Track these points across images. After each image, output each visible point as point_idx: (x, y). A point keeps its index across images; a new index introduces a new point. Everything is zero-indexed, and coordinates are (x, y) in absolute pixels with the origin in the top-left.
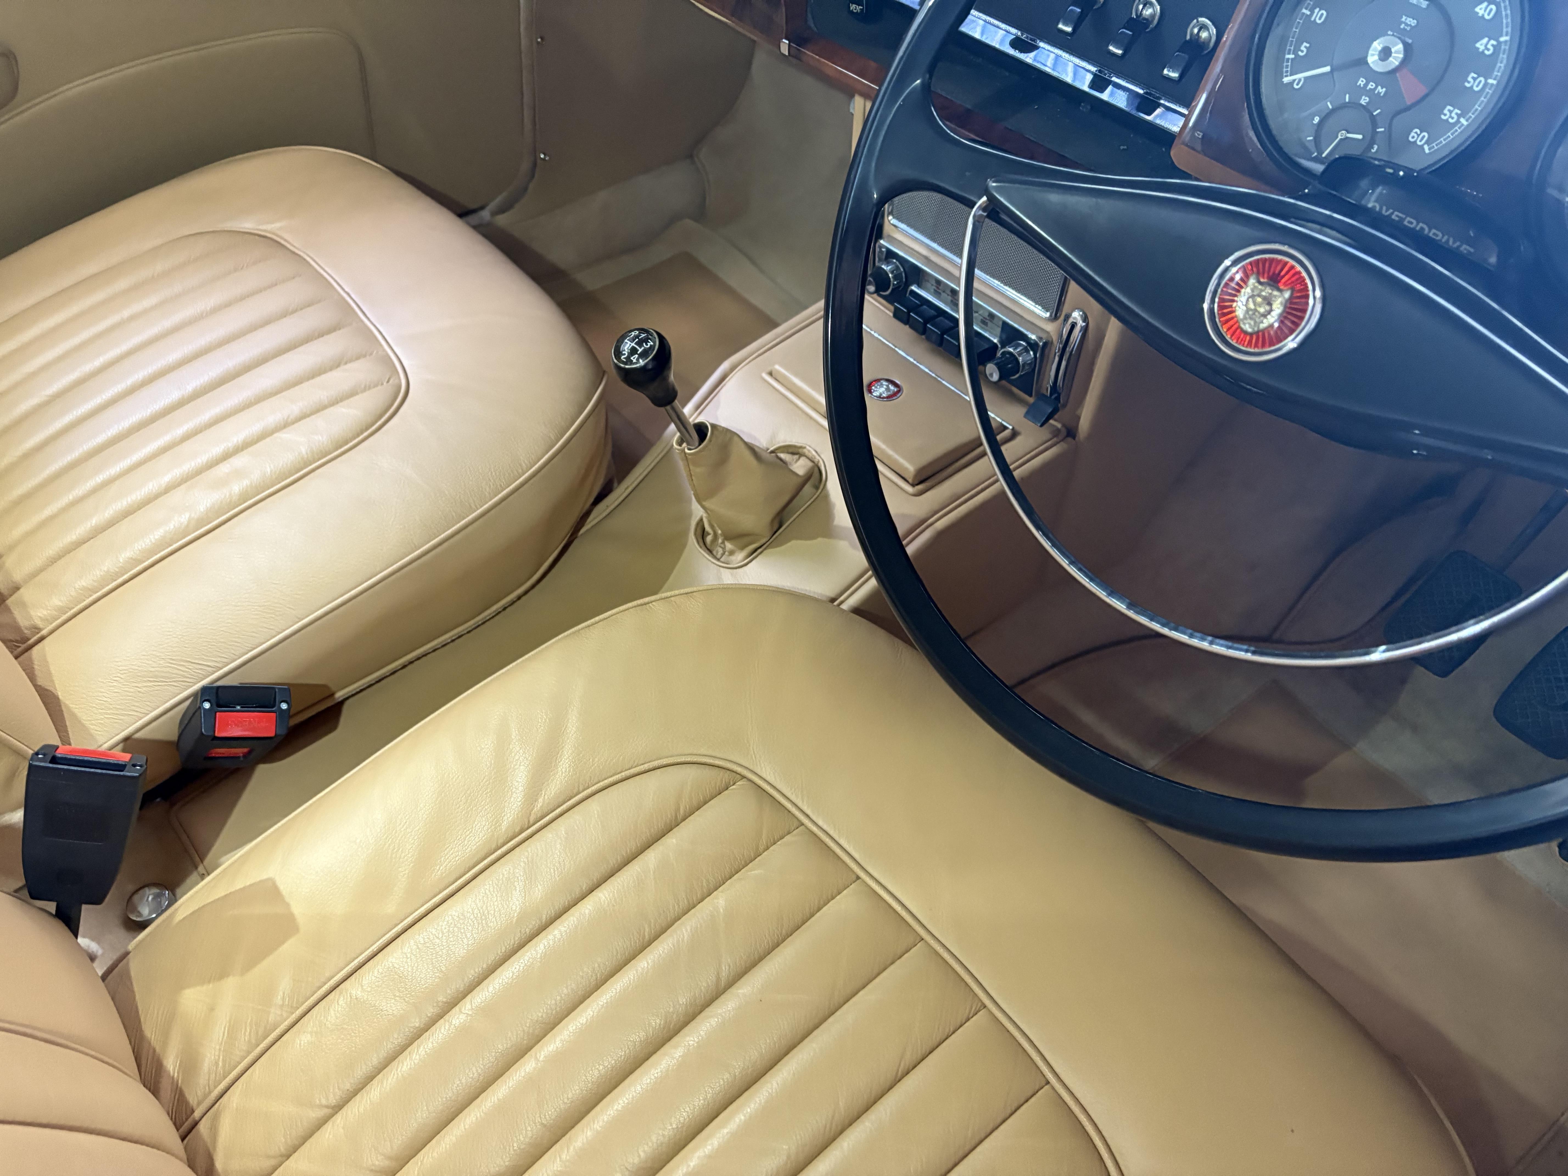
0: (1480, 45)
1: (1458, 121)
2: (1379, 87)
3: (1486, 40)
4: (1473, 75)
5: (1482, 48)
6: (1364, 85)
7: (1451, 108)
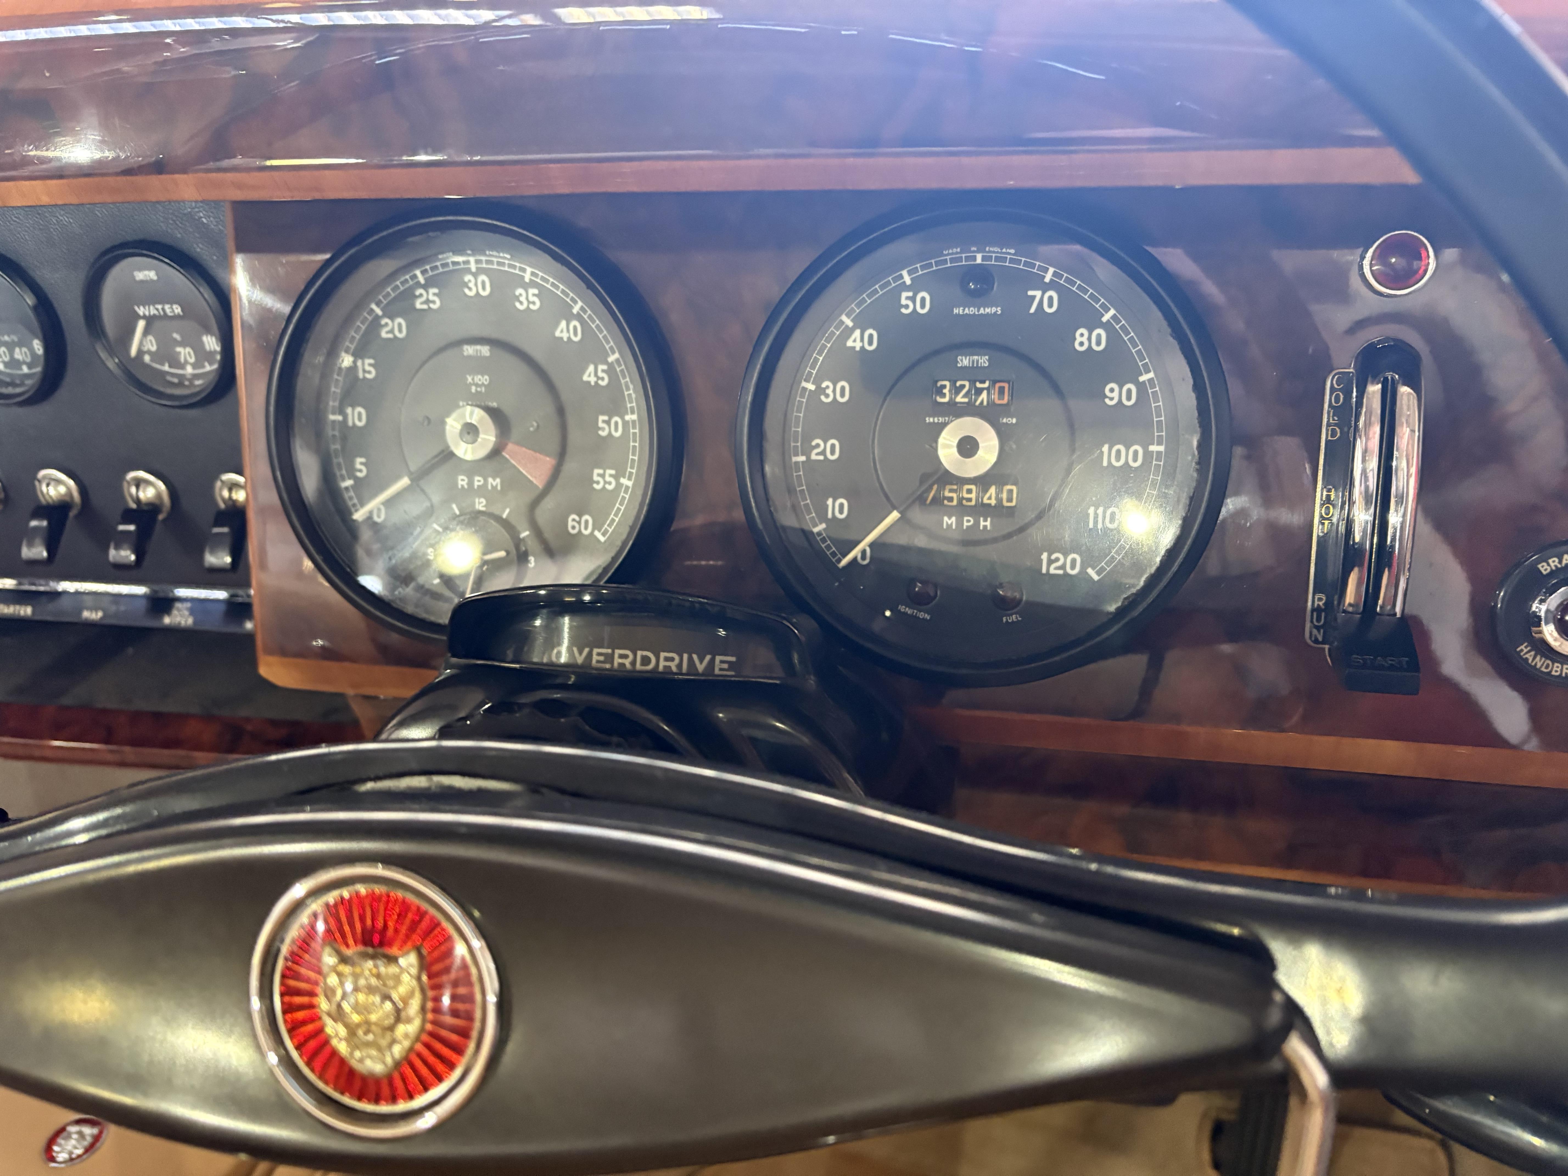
0: (589, 376)
1: (619, 485)
2: (490, 480)
3: (591, 368)
4: (602, 418)
5: (593, 380)
6: (468, 484)
7: (601, 471)
